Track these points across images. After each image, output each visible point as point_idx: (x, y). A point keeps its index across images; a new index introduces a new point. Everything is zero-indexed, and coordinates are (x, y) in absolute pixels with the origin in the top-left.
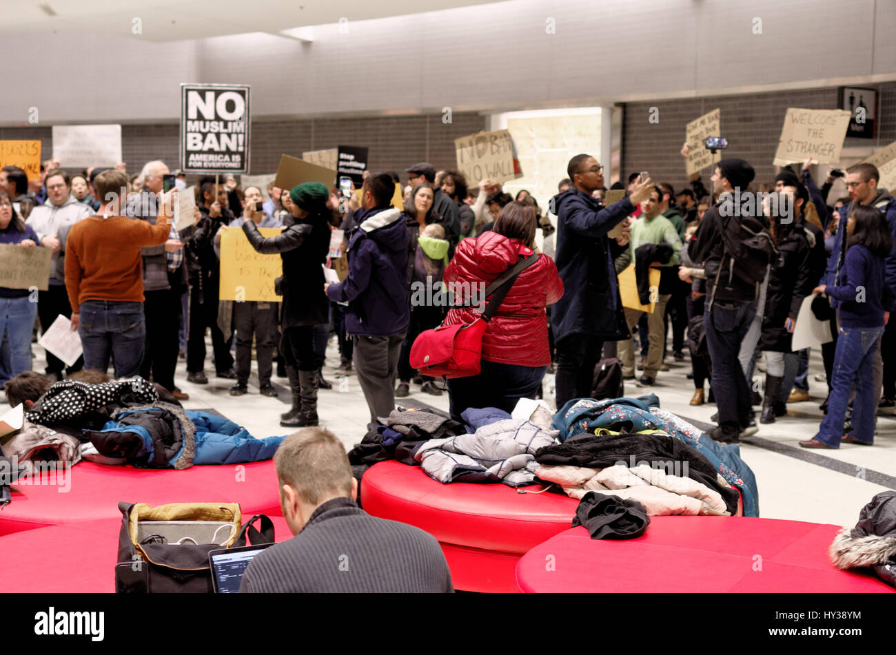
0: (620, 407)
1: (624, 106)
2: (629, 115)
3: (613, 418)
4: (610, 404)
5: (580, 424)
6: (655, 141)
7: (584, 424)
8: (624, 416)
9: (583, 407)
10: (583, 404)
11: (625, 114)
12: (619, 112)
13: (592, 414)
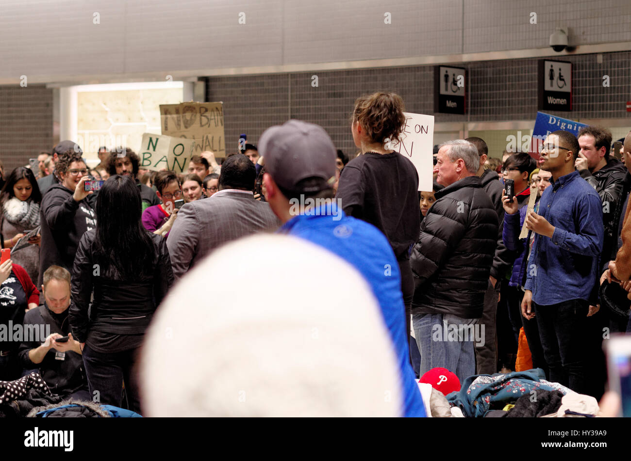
0: (518, 381)
1: (206, 80)
2: (212, 89)
3: (514, 392)
4: (509, 379)
5: (483, 399)
6: (241, 116)
7: (487, 399)
8: (524, 390)
9: (482, 383)
10: (482, 380)
11: (207, 88)
12: (201, 86)
13: (493, 389)
